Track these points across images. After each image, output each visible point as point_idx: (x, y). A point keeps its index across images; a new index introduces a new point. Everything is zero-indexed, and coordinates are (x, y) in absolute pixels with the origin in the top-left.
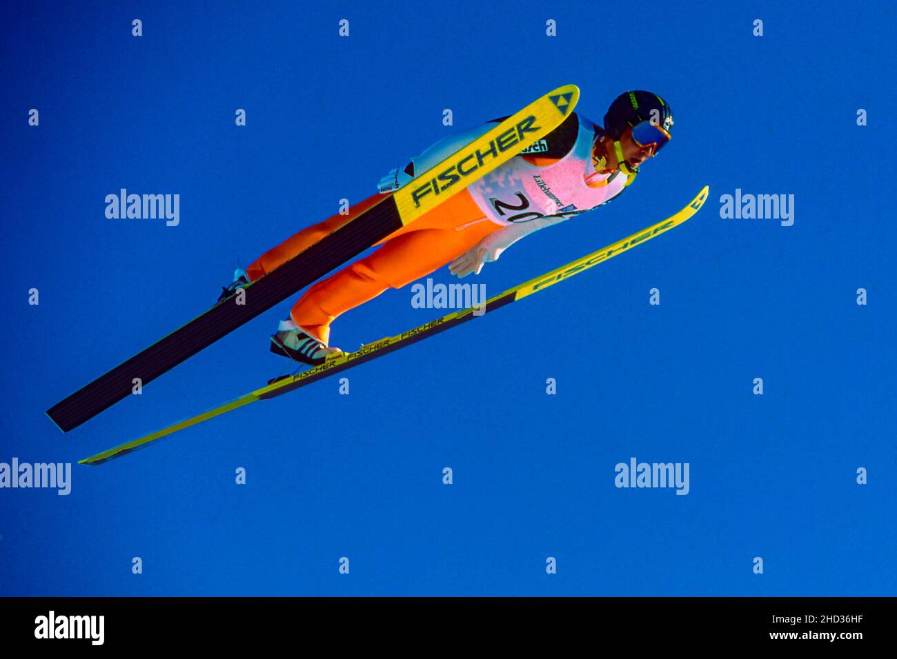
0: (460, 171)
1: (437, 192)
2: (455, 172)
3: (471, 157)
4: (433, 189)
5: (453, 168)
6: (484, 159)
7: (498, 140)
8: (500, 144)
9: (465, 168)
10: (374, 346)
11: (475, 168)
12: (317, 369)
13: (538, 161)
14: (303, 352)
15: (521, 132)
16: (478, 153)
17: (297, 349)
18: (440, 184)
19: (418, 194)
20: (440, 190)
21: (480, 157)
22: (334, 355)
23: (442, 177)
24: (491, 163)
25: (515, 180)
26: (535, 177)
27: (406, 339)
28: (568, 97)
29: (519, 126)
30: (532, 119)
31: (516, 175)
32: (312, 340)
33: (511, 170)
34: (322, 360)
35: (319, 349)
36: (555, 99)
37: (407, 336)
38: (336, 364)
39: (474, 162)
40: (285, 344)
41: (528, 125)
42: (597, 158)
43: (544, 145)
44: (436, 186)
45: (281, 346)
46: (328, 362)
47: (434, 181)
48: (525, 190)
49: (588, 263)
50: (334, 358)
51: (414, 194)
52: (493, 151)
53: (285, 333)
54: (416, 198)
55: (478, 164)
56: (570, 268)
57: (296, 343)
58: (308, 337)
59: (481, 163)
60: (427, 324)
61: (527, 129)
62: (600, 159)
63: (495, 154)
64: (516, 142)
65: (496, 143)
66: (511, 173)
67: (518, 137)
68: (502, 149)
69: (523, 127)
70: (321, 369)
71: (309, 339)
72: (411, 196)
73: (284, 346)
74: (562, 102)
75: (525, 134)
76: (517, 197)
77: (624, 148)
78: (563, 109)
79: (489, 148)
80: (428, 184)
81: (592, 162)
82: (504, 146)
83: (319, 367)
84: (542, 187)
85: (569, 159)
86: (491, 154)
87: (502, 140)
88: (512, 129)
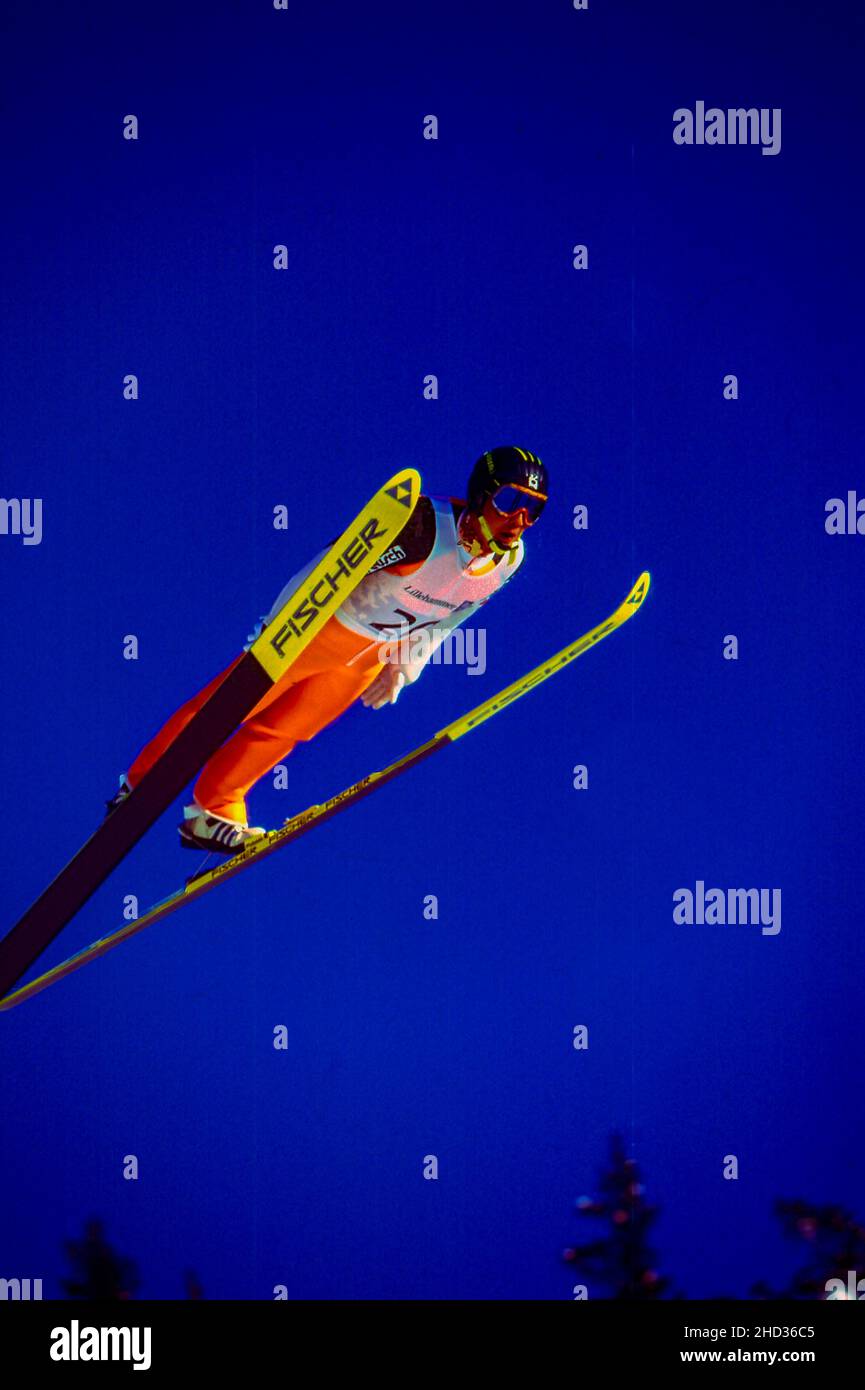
0: (315, 602)
1: (299, 634)
2: (310, 605)
3: (322, 583)
4: (292, 631)
5: (306, 602)
6: (337, 582)
7: (345, 555)
8: (349, 560)
9: (320, 596)
10: (296, 822)
11: (330, 595)
12: (237, 860)
13: (404, 569)
14: (219, 839)
15: (367, 540)
16: (327, 576)
17: (210, 837)
18: (299, 623)
19: (278, 642)
20: (301, 630)
21: (332, 581)
22: (254, 840)
23: (298, 615)
24: (348, 585)
25: (387, 597)
26: (406, 589)
27: (332, 809)
28: (407, 485)
29: (362, 534)
30: (374, 523)
31: (385, 592)
32: (224, 825)
33: (377, 586)
34: (240, 848)
35: (235, 833)
36: (393, 492)
37: (332, 805)
38: (258, 850)
39: (327, 588)
40: (195, 833)
41: (372, 531)
42: (467, 544)
43: (399, 552)
44: (295, 628)
45: (189, 838)
46: (248, 849)
47: (290, 621)
48: (400, 604)
49: (525, 686)
50: (254, 843)
51: (274, 643)
52: (343, 569)
53: (193, 821)
54: (277, 646)
55: (332, 589)
56: (505, 696)
57: (207, 831)
58: (218, 821)
59: (336, 588)
60: (352, 788)
61: (373, 535)
62: (471, 542)
63: (348, 574)
64: (366, 553)
65: (343, 560)
66: (378, 591)
67: (365, 547)
68: (354, 566)
69: (367, 534)
70: (241, 858)
71: (219, 825)
72: (271, 647)
73: (195, 837)
74: (402, 493)
75: (373, 541)
76: (397, 614)
77: (490, 521)
78: (406, 501)
79: (337, 568)
80: (285, 627)
81: (464, 550)
82: (354, 561)
83: (239, 857)
84: (419, 596)
85: (436, 556)
86: (343, 575)
87: (350, 555)
88: (356, 540)
